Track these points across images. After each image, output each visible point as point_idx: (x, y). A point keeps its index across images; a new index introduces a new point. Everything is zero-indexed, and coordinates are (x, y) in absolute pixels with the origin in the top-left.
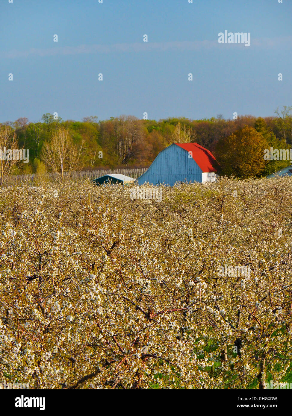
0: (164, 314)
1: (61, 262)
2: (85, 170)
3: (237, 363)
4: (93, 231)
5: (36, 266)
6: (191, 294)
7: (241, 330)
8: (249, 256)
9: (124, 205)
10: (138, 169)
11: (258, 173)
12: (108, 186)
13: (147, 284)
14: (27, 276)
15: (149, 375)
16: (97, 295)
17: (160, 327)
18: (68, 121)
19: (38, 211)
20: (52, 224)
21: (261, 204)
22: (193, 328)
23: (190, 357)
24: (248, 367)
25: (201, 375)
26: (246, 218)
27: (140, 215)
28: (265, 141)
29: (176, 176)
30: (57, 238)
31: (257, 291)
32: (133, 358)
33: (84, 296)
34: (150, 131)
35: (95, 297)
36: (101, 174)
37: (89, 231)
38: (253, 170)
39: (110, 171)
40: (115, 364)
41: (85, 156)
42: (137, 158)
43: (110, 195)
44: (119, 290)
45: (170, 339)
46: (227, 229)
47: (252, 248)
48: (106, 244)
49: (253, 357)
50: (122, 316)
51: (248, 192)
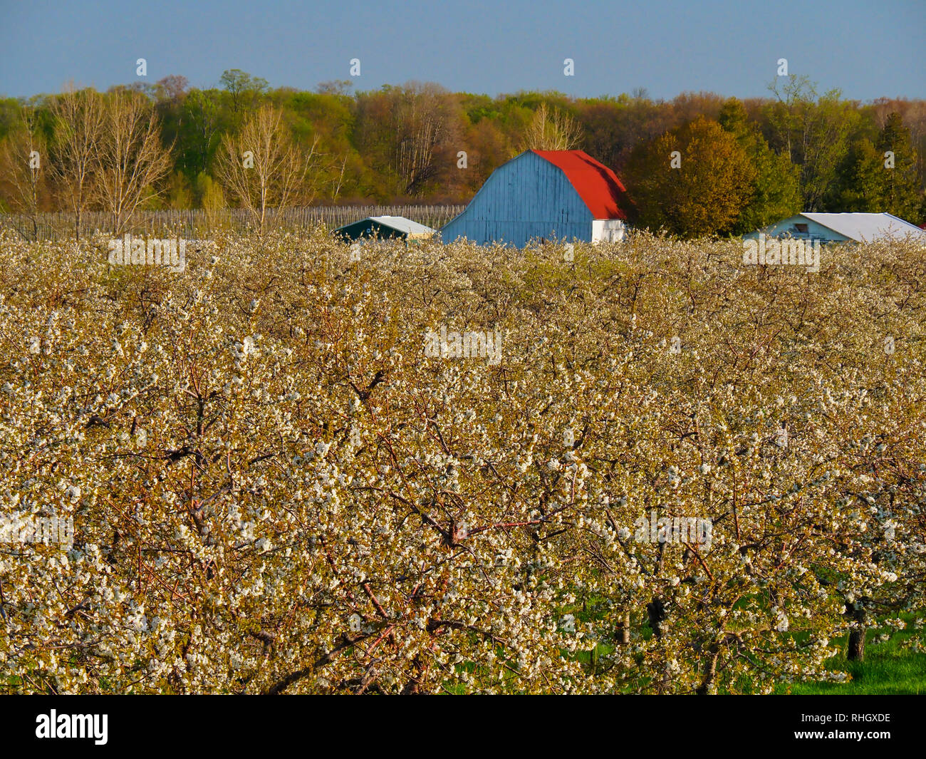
0: (485, 532)
1: (250, 417)
2: (318, 206)
3: (650, 651)
4: (329, 345)
5: (189, 427)
6: (552, 494)
7: (664, 580)
8: (692, 416)
9: (405, 287)
10: (442, 207)
11: (723, 227)
12: (371, 243)
13: (450, 467)
14: (167, 449)
15: (445, 665)
16: (330, 491)
17: (476, 560)
18: (281, 90)
19: (200, 294)
20: (233, 328)
21: (727, 300)
22: (551, 564)
23: (542, 626)
24: (675, 665)
25: (566, 668)
26: (689, 329)
27: (443, 313)
28: (743, 153)
29: (531, 226)
30: (242, 355)
31: (707, 499)
32: (409, 628)
33: (299, 492)
34: (475, 120)
35: (324, 494)
36: (354, 215)
37: (320, 344)
38: (712, 220)
39: (378, 209)
40: (364, 645)
41: (319, 173)
42: (442, 181)
43: (375, 266)
44: (382, 478)
45: (498, 588)
46: (645, 352)
47: (699, 398)
48: (358, 376)
49: (688, 646)
50: (386, 538)
51: (697, 269)
